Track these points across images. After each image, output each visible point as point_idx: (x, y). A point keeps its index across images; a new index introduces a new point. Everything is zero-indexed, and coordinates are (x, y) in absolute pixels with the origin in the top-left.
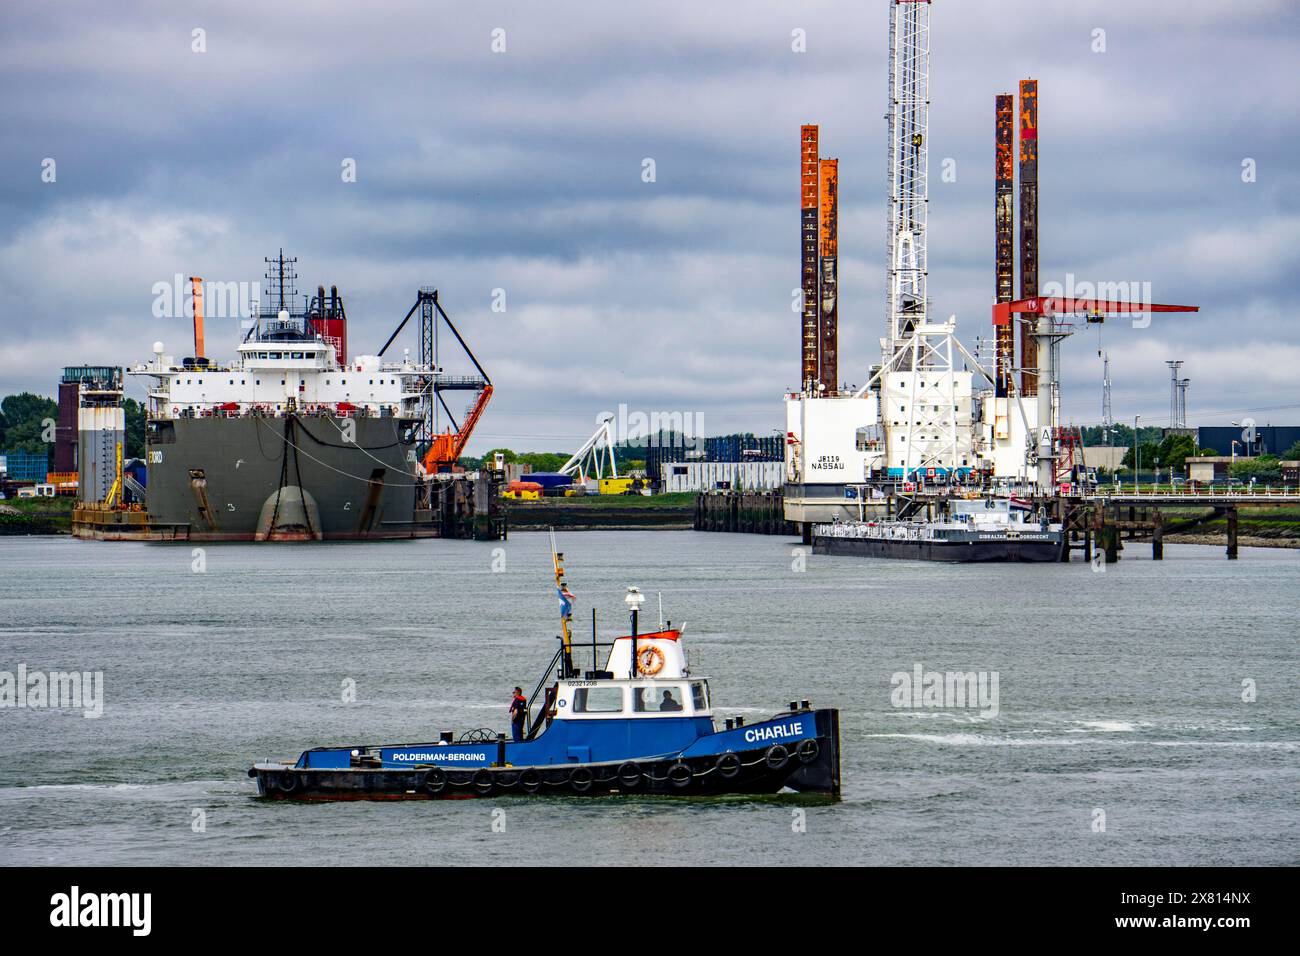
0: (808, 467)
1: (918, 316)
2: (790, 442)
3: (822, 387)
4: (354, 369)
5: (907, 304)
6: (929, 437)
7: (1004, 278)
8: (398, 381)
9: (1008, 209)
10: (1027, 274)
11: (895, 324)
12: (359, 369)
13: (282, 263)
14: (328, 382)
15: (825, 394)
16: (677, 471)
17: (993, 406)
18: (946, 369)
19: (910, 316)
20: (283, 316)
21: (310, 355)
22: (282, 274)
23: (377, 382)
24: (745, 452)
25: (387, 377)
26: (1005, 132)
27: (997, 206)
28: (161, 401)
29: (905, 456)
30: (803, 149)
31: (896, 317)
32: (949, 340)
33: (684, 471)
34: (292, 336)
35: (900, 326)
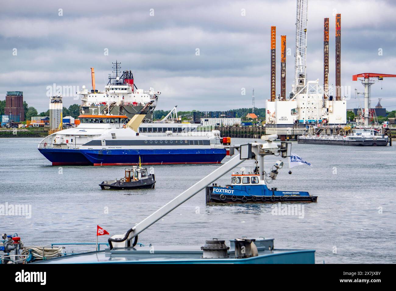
0: (278, 120)
1: (303, 78)
2: (268, 113)
3: (282, 98)
4: (137, 93)
5: (300, 75)
6: (311, 112)
7: (326, 68)
8: (149, 96)
9: (327, 49)
10: (337, 67)
11: (297, 81)
12: (138, 93)
13: (117, 64)
14: (130, 97)
15: (283, 100)
16: (206, 120)
17: (328, 103)
18: (316, 93)
19: (301, 78)
20: (118, 78)
21: (125, 89)
22: (117, 67)
23: (143, 96)
24: (221, 115)
25: (146, 95)
26: (327, 28)
27: (324, 48)
28: (85, 102)
29: (304, 117)
30: (272, 33)
31: (297, 79)
32: (317, 85)
33: (208, 120)
34: (120, 84)
35: (299, 81)
